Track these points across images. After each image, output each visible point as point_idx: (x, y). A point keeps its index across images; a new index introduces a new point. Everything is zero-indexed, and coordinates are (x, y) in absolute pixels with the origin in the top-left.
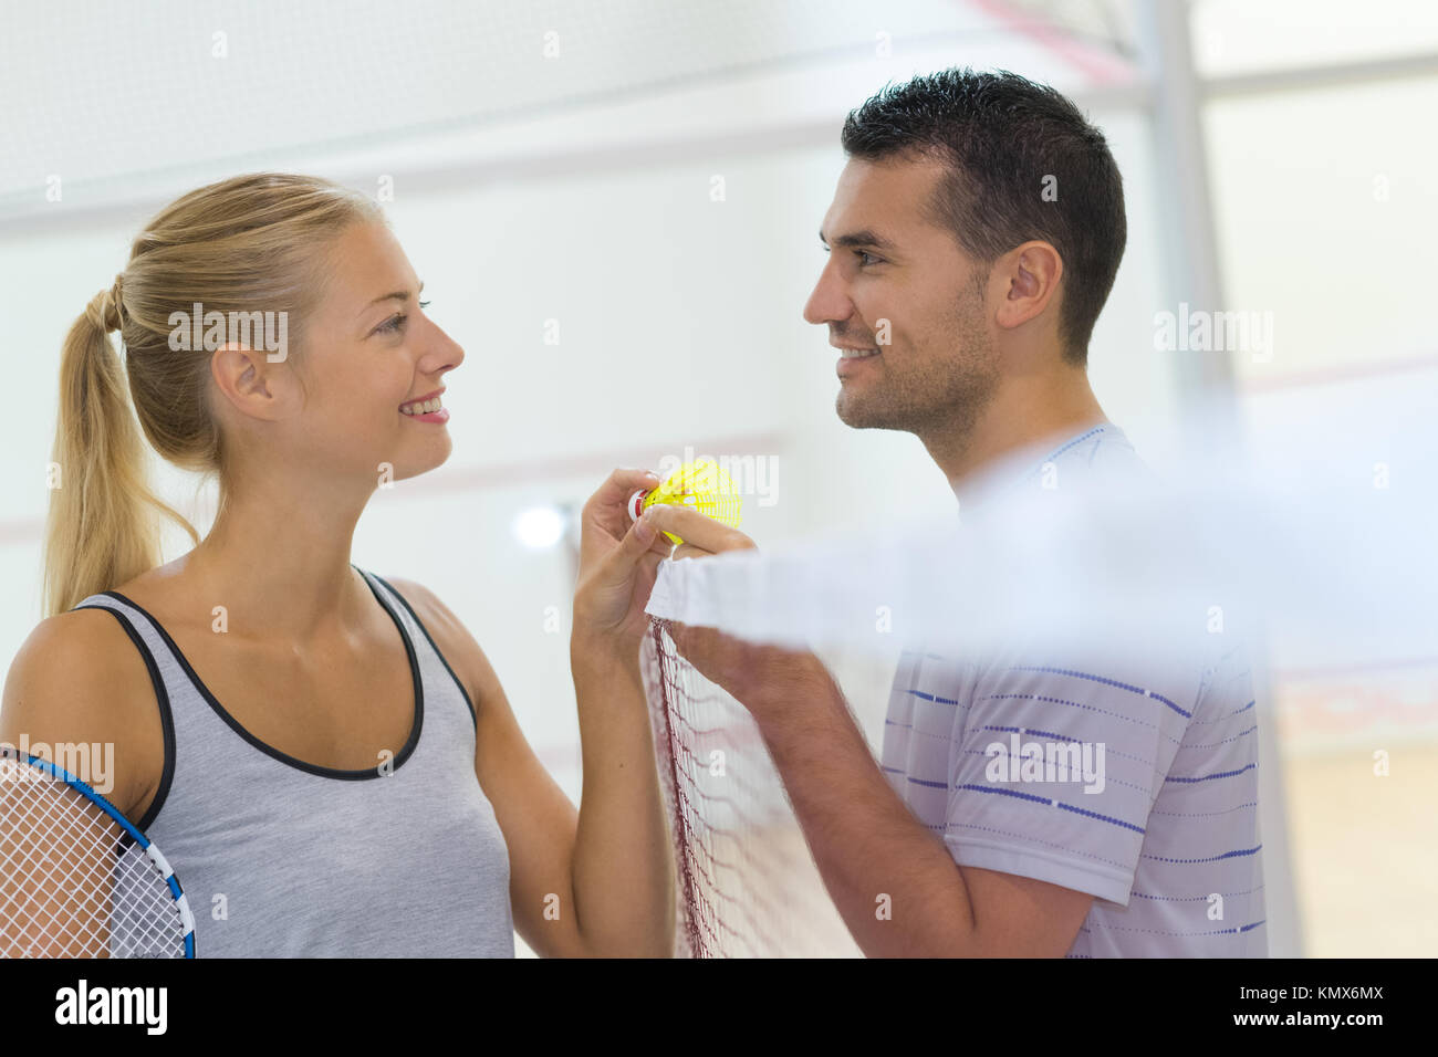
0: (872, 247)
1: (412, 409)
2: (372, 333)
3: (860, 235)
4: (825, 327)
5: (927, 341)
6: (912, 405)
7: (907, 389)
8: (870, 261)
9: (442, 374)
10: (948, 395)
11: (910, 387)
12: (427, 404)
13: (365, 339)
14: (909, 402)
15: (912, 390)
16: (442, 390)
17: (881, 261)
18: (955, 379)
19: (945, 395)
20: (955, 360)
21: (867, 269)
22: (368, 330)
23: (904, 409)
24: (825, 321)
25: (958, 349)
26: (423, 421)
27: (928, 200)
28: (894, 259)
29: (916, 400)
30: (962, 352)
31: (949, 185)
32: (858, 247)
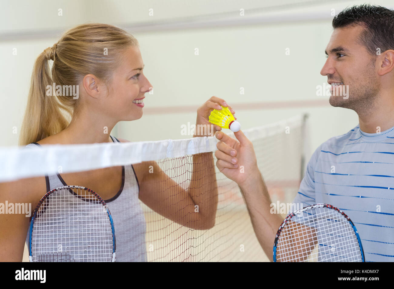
0: (341, 51)
1: (135, 102)
2: (130, 79)
3: (338, 48)
4: (326, 77)
5: (358, 79)
6: (353, 98)
7: (352, 93)
8: (342, 56)
9: (145, 93)
10: (365, 95)
11: (353, 93)
12: (140, 101)
13: (128, 80)
14: (352, 97)
15: (353, 94)
16: (144, 98)
17: (344, 55)
18: (367, 91)
19: (364, 96)
20: (367, 85)
21: (340, 58)
22: (130, 77)
23: (351, 99)
24: (327, 74)
25: (368, 81)
26: (138, 106)
27: (358, 37)
28: (348, 55)
29: (355, 97)
30: (369, 82)
31: (365, 33)
32: (337, 52)
